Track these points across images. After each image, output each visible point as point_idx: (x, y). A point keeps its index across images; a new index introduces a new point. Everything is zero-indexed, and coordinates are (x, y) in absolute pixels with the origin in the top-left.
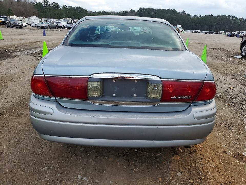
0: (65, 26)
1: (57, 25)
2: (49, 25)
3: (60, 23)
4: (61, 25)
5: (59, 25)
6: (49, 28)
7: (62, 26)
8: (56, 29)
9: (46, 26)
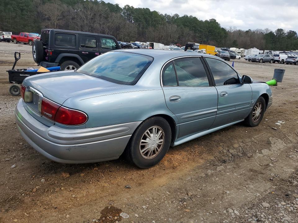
0: (285, 60)
1: (273, 58)
2: (262, 58)
3: (278, 56)
4: (279, 59)
5: (276, 58)
6: (261, 61)
7: (281, 60)
8: (270, 63)
9: (258, 60)
